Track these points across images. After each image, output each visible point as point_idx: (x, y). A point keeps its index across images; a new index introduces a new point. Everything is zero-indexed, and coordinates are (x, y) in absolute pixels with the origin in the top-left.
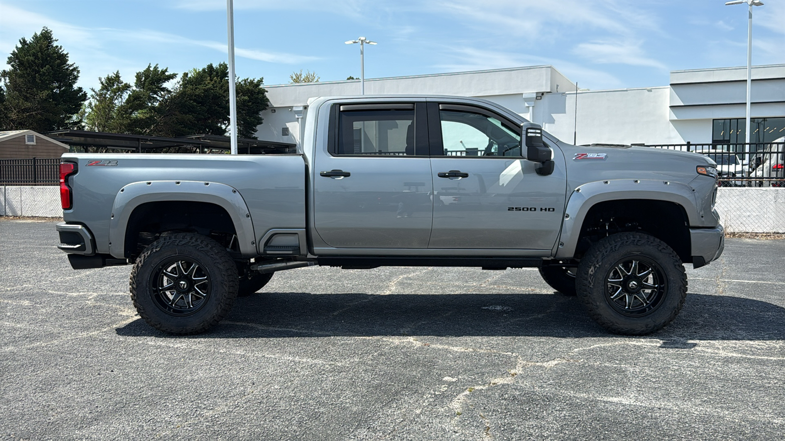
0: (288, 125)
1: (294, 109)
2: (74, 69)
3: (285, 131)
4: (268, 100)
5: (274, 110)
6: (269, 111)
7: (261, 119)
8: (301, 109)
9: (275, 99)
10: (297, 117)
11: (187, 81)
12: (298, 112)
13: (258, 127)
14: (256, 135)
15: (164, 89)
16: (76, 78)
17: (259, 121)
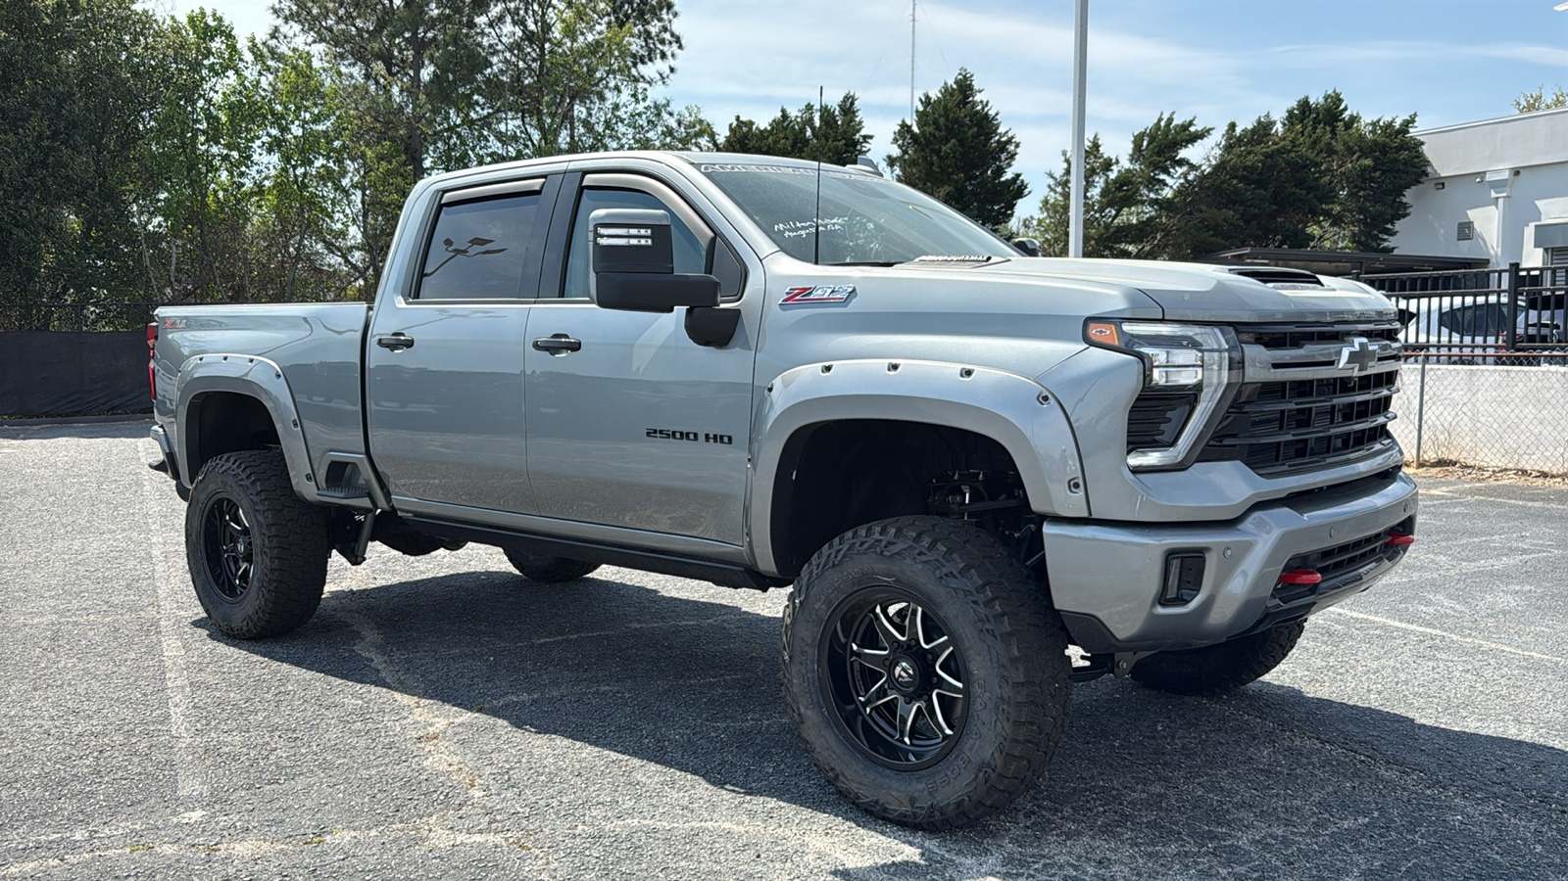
0: (1473, 215)
1: (1489, 177)
2: (1009, 141)
3: (1465, 231)
4: (1427, 163)
5: (1441, 184)
6: (1427, 186)
7: (1405, 206)
8: (1506, 175)
9: (1442, 160)
10: (1493, 194)
11: (1234, 142)
12: (1498, 185)
13: (1399, 225)
14: (1391, 242)
15: (1182, 162)
16: (1012, 156)
17: (1400, 211)
